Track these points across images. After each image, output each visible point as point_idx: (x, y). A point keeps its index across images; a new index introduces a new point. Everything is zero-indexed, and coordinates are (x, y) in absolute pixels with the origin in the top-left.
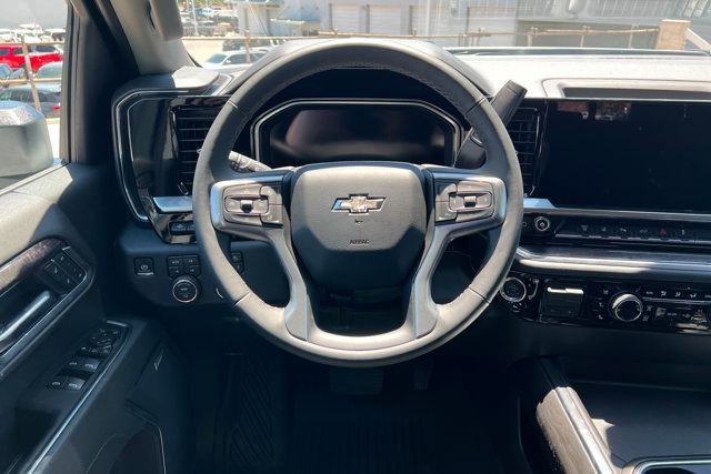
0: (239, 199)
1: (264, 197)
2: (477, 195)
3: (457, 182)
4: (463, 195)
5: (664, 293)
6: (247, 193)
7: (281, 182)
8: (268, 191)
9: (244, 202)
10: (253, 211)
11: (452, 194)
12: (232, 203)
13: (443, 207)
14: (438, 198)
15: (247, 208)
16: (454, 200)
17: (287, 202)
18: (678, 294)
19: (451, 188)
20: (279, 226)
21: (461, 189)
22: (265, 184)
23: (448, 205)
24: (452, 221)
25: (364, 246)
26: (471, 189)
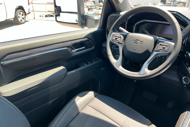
0: (115, 36)
1: (120, 37)
2: (167, 46)
3: (163, 42)
4: (163, 45)
6: (117, 36)
7: (125, 35)
8: (122, 36)
9: (116, 37)
10: (117, 40)
11: (161, 45)
12: (114, 37)
13: (157, 47)
14: (157, 45)
15: (116, 39)
17: (124, 39)
19: (161, 43)
20: (121, 44)
21: (163, 44)
22: (121, 34)
23: (159, 47)
24: (158, 51)
25: (135, 52)
26: (165, 44)
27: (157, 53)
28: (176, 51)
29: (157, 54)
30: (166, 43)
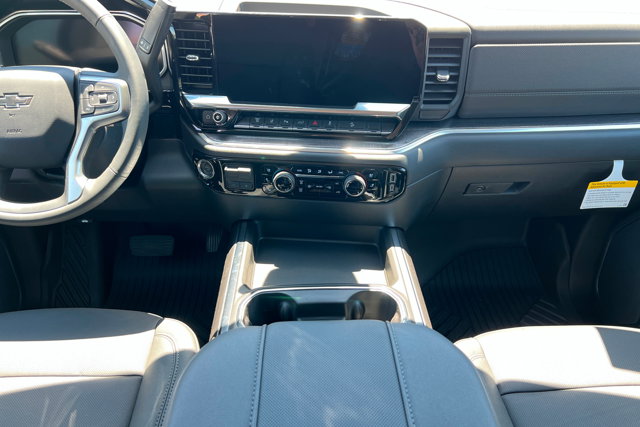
2: (108, 93)
3: (94, 83)
4: (97, 94)
5: (310, 171)
11: (90, 93)
13: (85, 103)
14: (81, 96)
16: (92, 98)
18: (320, 171)
19: (90, 88)
21: (97, 89)
23: (88, 102)
24: (92, 114)
25: (19, 135)
26: (102, 89)
27: (91, 119)
28: (138, 104)
29: (92, 125)
30: (105, 86)
